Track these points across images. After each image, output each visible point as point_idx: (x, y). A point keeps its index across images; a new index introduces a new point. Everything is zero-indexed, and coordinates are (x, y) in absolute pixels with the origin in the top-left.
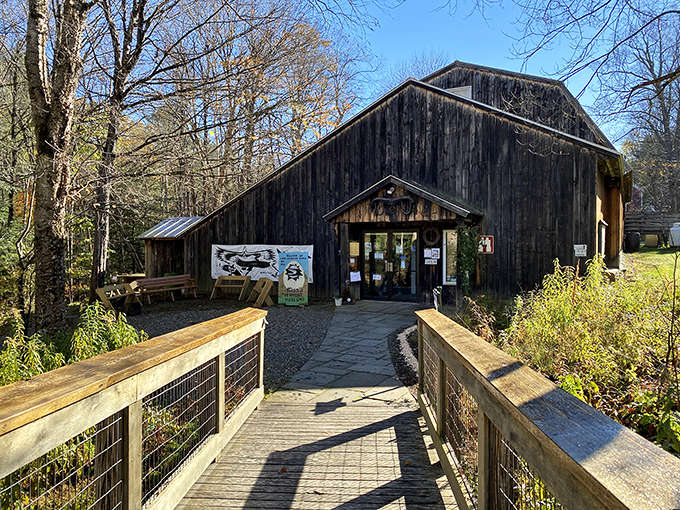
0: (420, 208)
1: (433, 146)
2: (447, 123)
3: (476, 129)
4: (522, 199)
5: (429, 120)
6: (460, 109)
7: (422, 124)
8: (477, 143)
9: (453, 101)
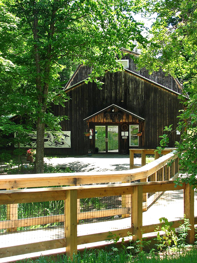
0: (124, 117)
1: (125, 92)
2: (130, 83)
3: (142, 87)
4: (159, 114)
5: (123, 81)
6: (135, 79)
7: (120, 83)
8: (142, 92)
9: (133, 75)
